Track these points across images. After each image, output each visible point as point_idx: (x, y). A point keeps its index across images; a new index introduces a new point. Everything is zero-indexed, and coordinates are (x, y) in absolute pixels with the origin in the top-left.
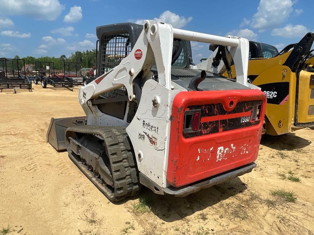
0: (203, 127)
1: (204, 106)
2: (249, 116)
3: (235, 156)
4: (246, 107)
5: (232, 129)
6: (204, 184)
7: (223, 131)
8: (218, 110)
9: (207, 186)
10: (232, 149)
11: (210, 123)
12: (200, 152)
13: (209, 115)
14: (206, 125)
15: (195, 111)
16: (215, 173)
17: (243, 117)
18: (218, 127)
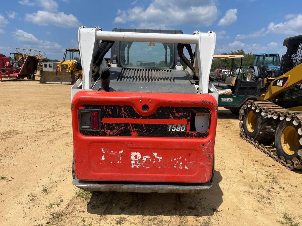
0: (106, 128)
1: (105, 107)
2: (183, 125)
3: (162, 167)
4: (176, 114)
5: (154, 136)
6: (115, 187)
7: (138, 136)
8: (127, 112)
9: (119, 189)
10: (157, 160)
11: (117, 125)
12: (104, 152)
13: (113, 116)
14: (110, 127)
15: (92, 110)
16: (132, 180)
17: (173, 125)
18: (129, 130)
